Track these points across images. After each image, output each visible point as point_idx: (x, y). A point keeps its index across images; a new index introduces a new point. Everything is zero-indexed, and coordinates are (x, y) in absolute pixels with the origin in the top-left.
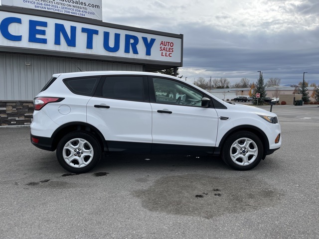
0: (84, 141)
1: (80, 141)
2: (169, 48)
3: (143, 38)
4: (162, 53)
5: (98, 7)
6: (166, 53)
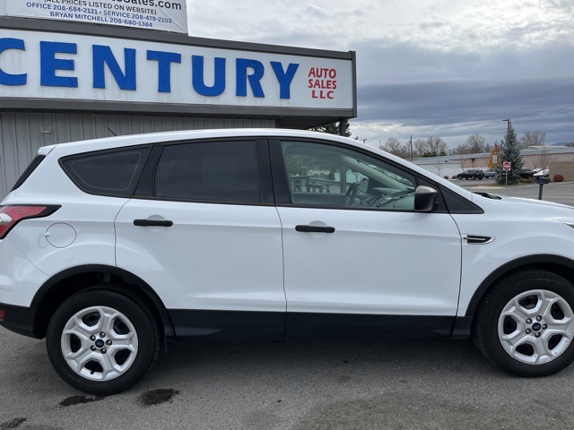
0: (112, 313)
1: (102, 312)
2: (328, 81)
3: (272, 63)
4: (314, 92)
5: (178, 6)
6: (321, 92)
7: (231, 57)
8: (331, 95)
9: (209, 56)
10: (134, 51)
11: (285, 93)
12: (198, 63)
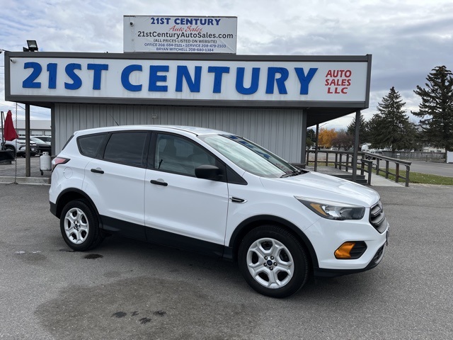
2: (343, 80)
3: (296, 69)
4: (329, 89)
5: (231, 36)
6: (336, 89)
7: (264, 67)
8: (345, 91)
9: (249, 67)
10: (201, 67)
11: (304, 91)
12: (241, 72)
